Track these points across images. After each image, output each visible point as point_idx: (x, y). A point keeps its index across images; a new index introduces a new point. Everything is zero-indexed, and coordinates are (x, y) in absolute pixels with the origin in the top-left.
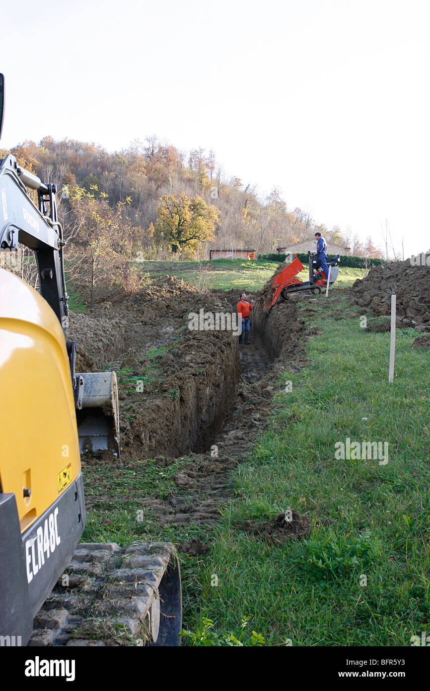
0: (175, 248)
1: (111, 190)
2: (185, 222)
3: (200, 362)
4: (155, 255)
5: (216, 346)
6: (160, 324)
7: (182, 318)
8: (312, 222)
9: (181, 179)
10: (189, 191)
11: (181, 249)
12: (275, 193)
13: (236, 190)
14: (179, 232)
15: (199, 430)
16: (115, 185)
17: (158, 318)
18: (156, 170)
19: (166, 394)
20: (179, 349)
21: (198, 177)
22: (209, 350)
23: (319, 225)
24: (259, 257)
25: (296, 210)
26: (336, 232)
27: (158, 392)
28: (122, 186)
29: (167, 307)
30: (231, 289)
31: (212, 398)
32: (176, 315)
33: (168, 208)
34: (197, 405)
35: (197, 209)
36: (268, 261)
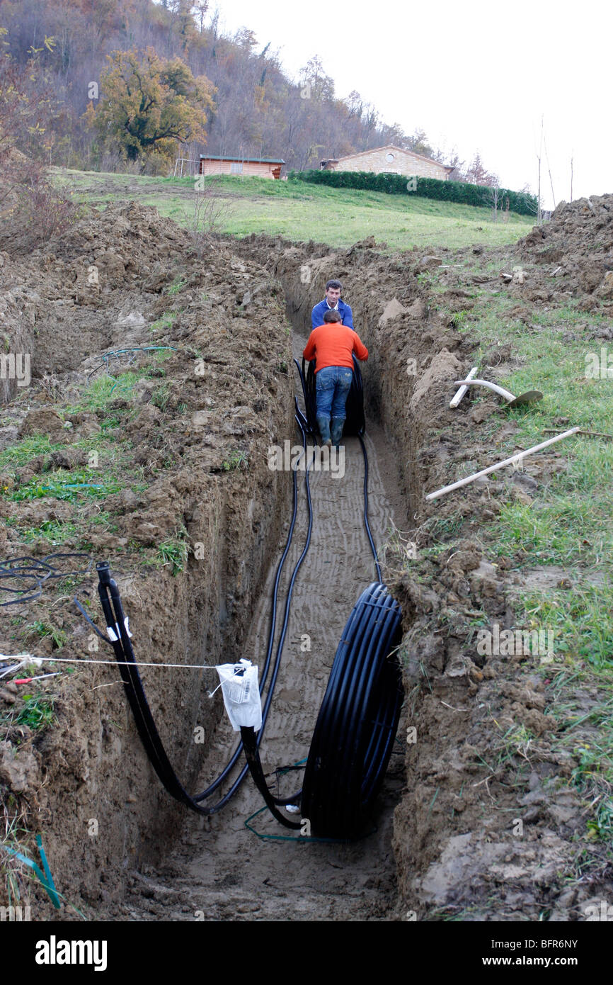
0: (133, 152)
1: (16, 37)
2: (153, 104)
3: (232, 432)
4: (97, 162)
5: (260, 379)
6: (112, 305)
7: (159, 292)
8: (379, 119)
9: (146, 25)
10: (161, 47)
11: (144, 154)
12: (315, 62)
13: (246, 53)
14: (142, 124)
15: (228, 620)
16: (23, 28)
17: (107, 291)
19: (150, 557)
20: (173, 388)
21: (178, 24)
22: (248, 393)
23: (390, 125)
24: (292, 176)
25: (352, 94)
26: (420, 138)
27: (127, 545)
28: (37, 32)
29: (126, 267)
30: (250, 234)
31: (257, 523)
32: (148, 286)
33: (122, 77)
34: (226, 552)
35: (176, 82)
36: (306, 184)
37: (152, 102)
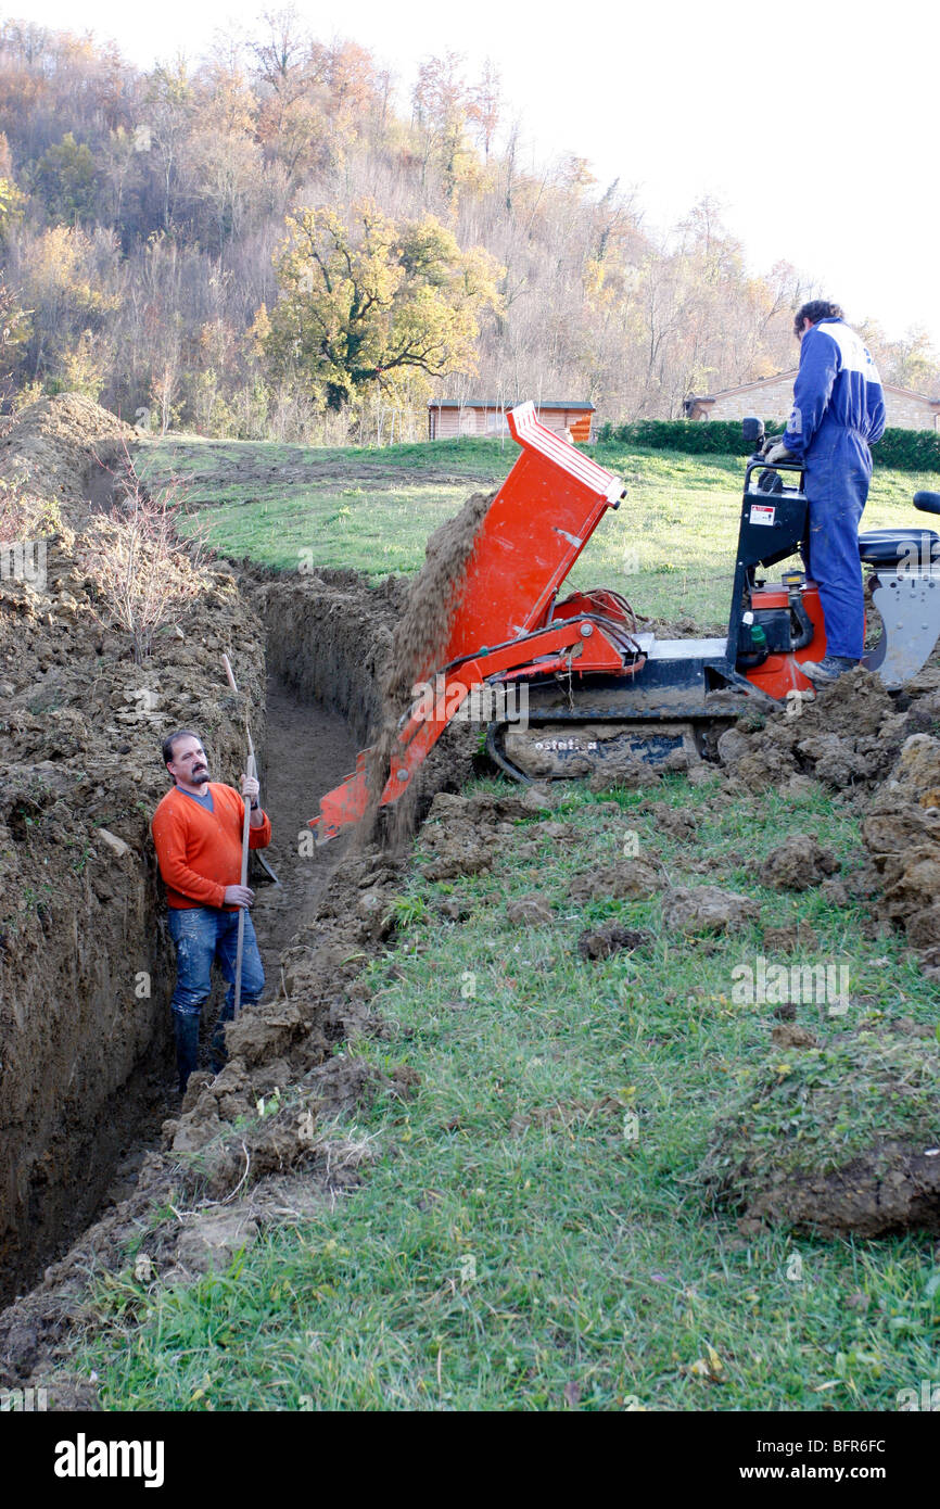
0: (336, 396)
1: (134, 191)
2: (374, 303)
4: (262, 419)
9: (382, 158)
10: (404, 199)
11: (356, 401)
12: (705, 211)
13: (572, 201)
14: (354, 342)
16: (147, 173)
18: (292, 124)
21: (440, 152)
24: (605, 434)
26: (916, 346)
28: (172, 180)
33: (315, 255)
35: (426, 262)
36: (635, 449)
37: (372, 300)
